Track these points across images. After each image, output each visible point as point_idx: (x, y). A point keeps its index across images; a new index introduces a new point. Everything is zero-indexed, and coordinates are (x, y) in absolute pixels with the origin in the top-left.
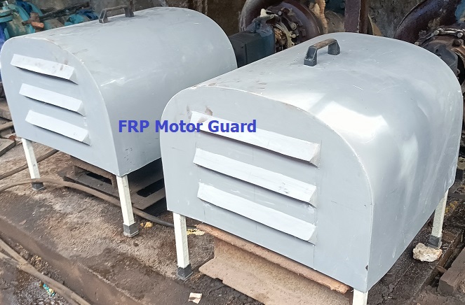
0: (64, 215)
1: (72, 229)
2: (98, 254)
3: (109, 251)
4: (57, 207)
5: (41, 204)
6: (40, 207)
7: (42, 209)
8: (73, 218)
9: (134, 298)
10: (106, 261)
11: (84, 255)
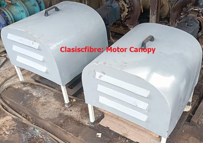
0: (38, 98)
1: (43, 105)
2: (57, 116)
3: (61, 115)
4: (34, 94)
5: (27, 92)
6: (27, 94)
7: (28, 96)
8: (42, 100)
9: (75, 137)
10: (60, 120)
11: (51, 117)
